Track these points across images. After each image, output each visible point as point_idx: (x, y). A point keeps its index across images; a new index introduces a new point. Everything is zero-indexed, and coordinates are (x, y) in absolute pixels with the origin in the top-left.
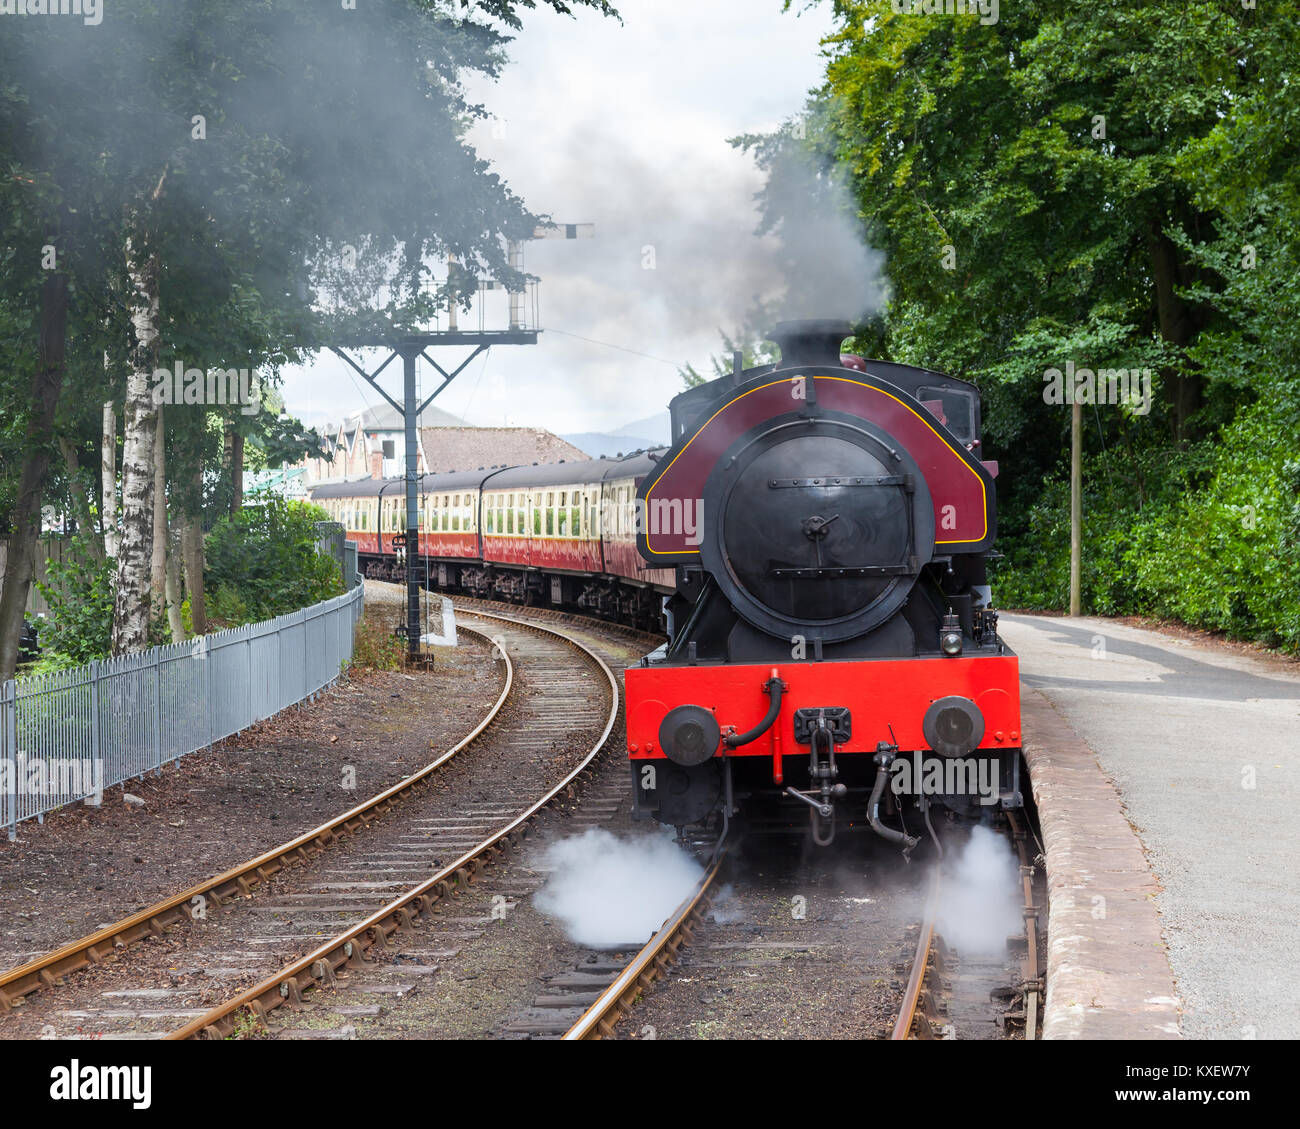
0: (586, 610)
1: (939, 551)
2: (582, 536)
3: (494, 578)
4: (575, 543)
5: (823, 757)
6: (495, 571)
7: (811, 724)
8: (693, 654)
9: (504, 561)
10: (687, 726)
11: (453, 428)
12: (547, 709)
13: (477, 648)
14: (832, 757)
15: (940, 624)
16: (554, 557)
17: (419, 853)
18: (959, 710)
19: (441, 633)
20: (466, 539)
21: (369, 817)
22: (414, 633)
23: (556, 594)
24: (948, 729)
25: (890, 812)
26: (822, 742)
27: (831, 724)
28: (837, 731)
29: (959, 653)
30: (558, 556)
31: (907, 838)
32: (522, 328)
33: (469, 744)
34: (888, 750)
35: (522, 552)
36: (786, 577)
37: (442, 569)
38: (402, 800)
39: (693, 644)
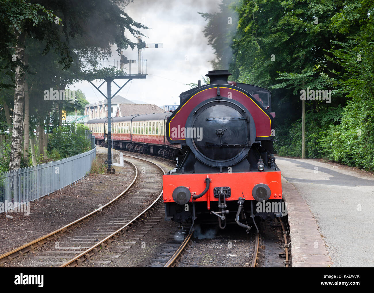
0: (160, 155)
1: (257, 139)
2: (159, 134)
3: (135, 146)
4: (157, 136)
5: (222, 202)
6: (135, 144)
7: (219, 192)
8: (183, 171)
9: (138, 141)
10: (181, 192)
11: (128, 104)
12: (146, 187)
13: (129, 167)
14: (225, 202)
15: (258, 161)
16: (151, 140)
17: (93, 236)
18: (263, 188)
19: (119, 163)
20: (127, 135)
21: (81, 223)
22: (109, 163)
23: (152, 151)
24: (260, 194)
25: (243, 218)
26: (222, 197)
27: (225, 192)
28: (227, 194)
29: (263, 170)
30: (152, 140)
31: (248, 226)
32: (142, 74)
33: (118, 198)
34: (242, 200)
35: (142, 139)
36: (211, 147)
37: (121, 143)
38: (93, 217)
39: (183, 167)
